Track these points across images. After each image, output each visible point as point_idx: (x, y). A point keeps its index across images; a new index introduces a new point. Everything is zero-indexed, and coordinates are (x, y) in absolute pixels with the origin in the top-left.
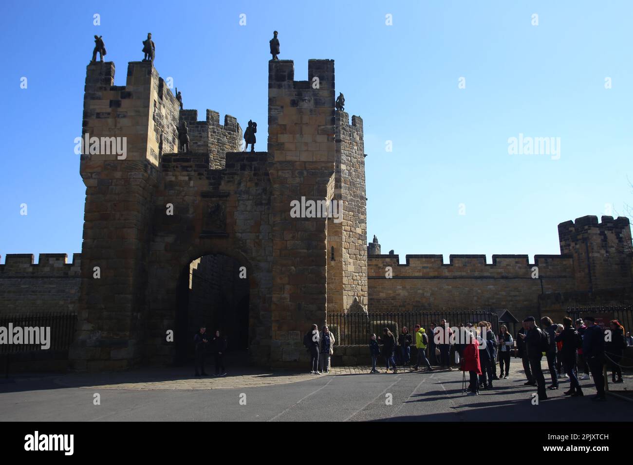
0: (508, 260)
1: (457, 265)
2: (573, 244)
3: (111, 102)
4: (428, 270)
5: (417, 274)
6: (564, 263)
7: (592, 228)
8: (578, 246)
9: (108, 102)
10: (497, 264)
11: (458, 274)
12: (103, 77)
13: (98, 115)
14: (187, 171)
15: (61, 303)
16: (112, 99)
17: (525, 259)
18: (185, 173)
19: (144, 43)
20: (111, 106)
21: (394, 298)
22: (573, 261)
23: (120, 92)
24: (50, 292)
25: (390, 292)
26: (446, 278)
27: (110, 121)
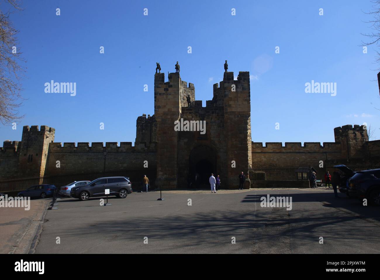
0: (311, 145)
1: (288, 147)
2: (341, 138)
3: (165, 89)
4: (275, 149)
5: (270, 151)
6: (337, 146)
7: (350, 131)
8: (343, 139)
9: (163, 89)
10: (306, 147)
11: (289, 151)
12: (161, 79)
13: (160, 94)
14: (191, 114)
15: (116, 163)
16: (165, 88)
17: (319, 144)
18: (191, 115)
19: (176, 65)
20: (165, 90)
21: (260, 162)
22: (341, 145)
23: (168, 85)
24: (111, 159)
25: (259, 159)
26: (284, 153)
27: (165, 96)
